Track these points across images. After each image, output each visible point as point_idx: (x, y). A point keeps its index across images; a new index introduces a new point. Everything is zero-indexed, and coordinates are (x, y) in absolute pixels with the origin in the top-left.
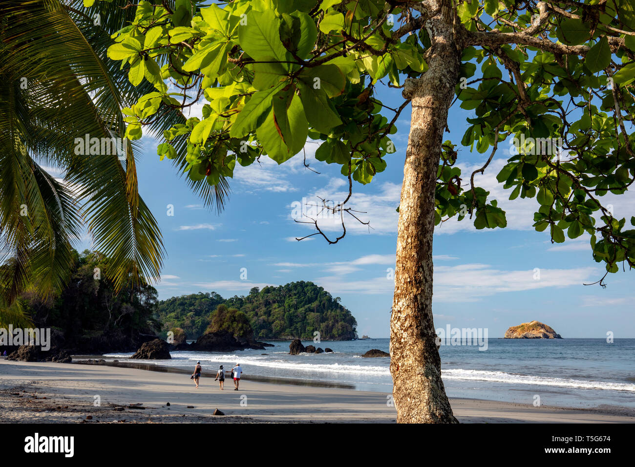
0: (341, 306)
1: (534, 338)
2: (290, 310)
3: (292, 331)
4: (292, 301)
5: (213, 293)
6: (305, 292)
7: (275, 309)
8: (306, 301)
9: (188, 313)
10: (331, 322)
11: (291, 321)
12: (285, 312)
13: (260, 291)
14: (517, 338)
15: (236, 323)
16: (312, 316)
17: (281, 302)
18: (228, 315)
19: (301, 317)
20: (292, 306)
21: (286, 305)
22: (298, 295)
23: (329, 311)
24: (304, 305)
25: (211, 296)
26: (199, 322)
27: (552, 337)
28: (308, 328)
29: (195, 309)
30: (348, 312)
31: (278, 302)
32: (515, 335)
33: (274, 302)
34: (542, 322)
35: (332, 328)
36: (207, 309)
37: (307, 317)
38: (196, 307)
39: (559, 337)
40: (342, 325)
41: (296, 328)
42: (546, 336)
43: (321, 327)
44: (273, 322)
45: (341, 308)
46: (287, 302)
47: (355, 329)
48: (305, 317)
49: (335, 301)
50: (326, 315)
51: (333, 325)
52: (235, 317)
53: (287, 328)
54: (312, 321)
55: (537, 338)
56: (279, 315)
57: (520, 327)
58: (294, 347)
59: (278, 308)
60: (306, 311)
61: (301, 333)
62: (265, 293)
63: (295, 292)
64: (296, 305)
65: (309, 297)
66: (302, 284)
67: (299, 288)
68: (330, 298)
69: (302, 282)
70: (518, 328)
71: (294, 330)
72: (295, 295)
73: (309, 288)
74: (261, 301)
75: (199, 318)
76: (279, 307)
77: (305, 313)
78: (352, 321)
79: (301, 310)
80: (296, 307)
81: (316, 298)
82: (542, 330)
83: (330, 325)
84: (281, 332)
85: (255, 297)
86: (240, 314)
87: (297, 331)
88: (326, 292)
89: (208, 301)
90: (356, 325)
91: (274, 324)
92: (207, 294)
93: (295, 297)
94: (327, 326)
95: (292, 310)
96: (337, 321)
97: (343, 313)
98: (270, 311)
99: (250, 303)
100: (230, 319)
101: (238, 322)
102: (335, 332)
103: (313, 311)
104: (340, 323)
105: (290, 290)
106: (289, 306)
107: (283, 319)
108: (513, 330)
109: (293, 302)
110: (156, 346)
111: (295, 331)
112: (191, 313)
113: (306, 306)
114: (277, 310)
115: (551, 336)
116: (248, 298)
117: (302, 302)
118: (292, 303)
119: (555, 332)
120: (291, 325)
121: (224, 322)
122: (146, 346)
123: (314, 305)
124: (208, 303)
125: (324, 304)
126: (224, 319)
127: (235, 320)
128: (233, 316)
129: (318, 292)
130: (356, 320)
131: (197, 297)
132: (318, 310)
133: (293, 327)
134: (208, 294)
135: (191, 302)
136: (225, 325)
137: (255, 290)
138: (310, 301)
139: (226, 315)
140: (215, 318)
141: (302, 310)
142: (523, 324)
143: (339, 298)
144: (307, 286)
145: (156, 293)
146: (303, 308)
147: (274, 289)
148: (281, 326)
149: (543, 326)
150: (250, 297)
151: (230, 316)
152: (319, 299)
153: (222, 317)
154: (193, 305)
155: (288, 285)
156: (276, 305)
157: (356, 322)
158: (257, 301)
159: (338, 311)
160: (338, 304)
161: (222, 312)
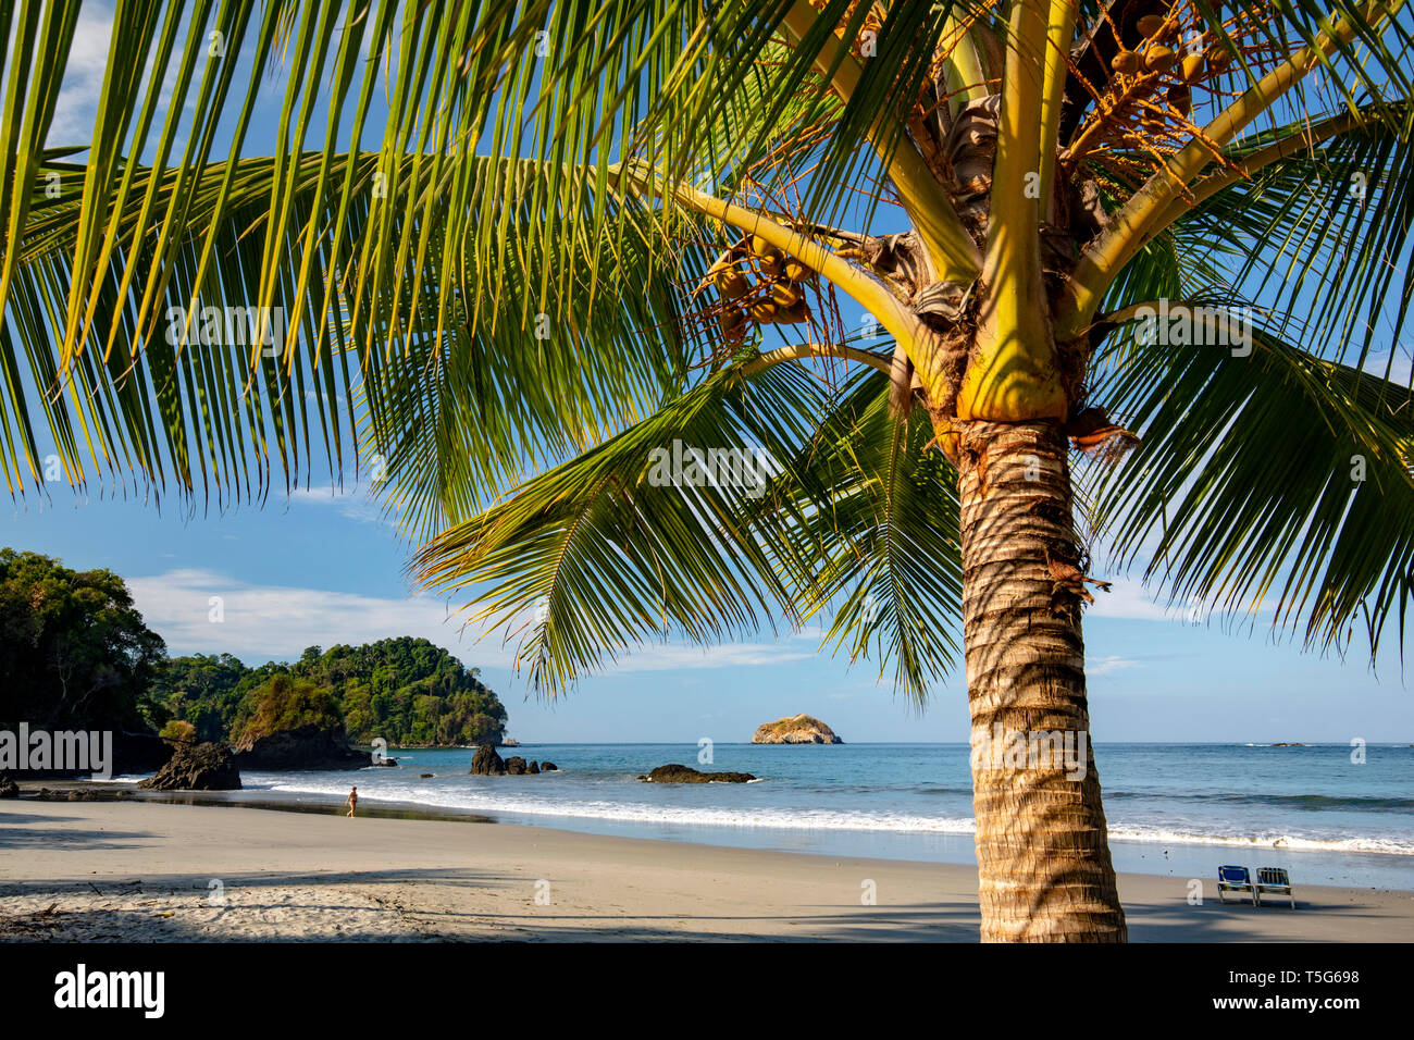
0: (481, 685)
1: (800, 743)
2: (382, 691)
3: (383, 729)
4: (387, 673)
5: (225, 655)
6: (412, 658)
7: (353, 687)
8: (414, 674)
9: (172, 693)
10: (459, 714)
11: (384, 709)
12: (372, 694)
13: (322, 654)
14: (773, 743)
15: (311, 712)
16: (424, 703)
17: (364, 675)
18: (294, 696)
19: (402, 703)
20: (386, 682)
21: (375, 680)
22: (398, 663)
23: (458, 693)
24: (409, 682)
25: (221, 662)
26: (194, 711)
27: (829, 741)
28: (415, 724)
29: (186, 686)
30: (492, 695)
31: (358, 676)
32: (770, 737)
33: (351, 675)
34: (814, 716)
35: (461, 726)
36: (211, 686)
37: (415, 703)
38: (188, 683)
39: (838, 741)
40: (480, 719)
41: (391, 725)
42: (819, 741)
43: (442, 722)
44: (347, 714)
45: (481, 689)
46: (377, 675)
47: (503, 726)
48: (411, 704)
49: (469, 675)
50: (452, 700)
51: (464, 720)
52: (308, 701)
53: (373, 723)
54: (424, 711)
55: (805, 742)
56: (359, 700)
57: (777, 724)
58: (482, 760)
59: (359, 686)
60: (413, 692)
61: (401, 733)
62: (333, 657)
63: (393, 657)
64: (394, 681)
65: (419, 666)
66: (407, 643)
67: (401, 649)
68: (460, 670)
69: (408, 639)
70: (775, 725)
71: (387, 728)
72: (393, 662)
73: (420, 649)
74: (326, 672)
75: (195, 704)
76: (361, 684)
77: (411, 697)
78: (499, 712)
79: (404, 691)
80: (395, 685)
81: (433, 669)
82: (814, 730)
83: (459, 719)
84: (361, 731)
85: (314, 664)
86: (320, 695)
87: (394, 729)
88: (453, 659)
89: (214, 670)
90: (507, 719)
91: (349, 717)
92: (212, 656)
93: (393, 666)
94: (452, 722)
95: (387, 691)
96: (471, 712)
97: (483, 697)
98: (343, 692)
99: (303, 675)
100: (297, 704)
101: (315, 709)
102: (466, 731)
103: (427, 692)
104: (477, 716)
105: (383, 654)
106: (380, 682)
107: (367, 707)
108: (767, 730)
109: (389, 675)
110: (209, 758)
111: (390, 730)
112: (181, 694)
113: (414, 684)
114: (356, 690)
115: (827, 739)
116: (299, 667)
117: (407, 675)
118: (386, 678)
119: (832, 733)
120: (384, 718)
121: (284, 711)
122: (184, 759)
123: (428, 682)
124: (213, 675)
125: (448, 681)
126: (286, 703)
127: (308, 706)
128: (305, 699)
129: (437, 660)
130: (506, 709)
131: (191, 664)
132: (436, 690)
133: (386, 723)
134: (214, 658)
135: (178, 672)
136: (288, 715)
137: (313, 652)
138: (421, 674)
139: (290, 697)
140: (267, 701)
141: (406, 691)
142: (781, 719)
143: (478, 670)
144: (416, 646)
145: (162, 646)
146: (408, 688)
147: (352, 651)
148: (362, 720)
149: (814, 723)
150: (304, 664)
151: (299, 699)
152: (438, 670)
153: (281, 699)
154: (183, 677)
155: (381, 643)
156: (355, 681)
157: (506, 714)
158: (317, 672)
159: (474, 693)
160: (475, 680)
161: (280, 691)
